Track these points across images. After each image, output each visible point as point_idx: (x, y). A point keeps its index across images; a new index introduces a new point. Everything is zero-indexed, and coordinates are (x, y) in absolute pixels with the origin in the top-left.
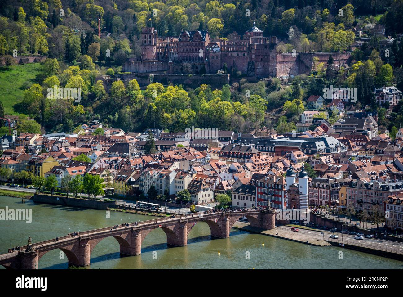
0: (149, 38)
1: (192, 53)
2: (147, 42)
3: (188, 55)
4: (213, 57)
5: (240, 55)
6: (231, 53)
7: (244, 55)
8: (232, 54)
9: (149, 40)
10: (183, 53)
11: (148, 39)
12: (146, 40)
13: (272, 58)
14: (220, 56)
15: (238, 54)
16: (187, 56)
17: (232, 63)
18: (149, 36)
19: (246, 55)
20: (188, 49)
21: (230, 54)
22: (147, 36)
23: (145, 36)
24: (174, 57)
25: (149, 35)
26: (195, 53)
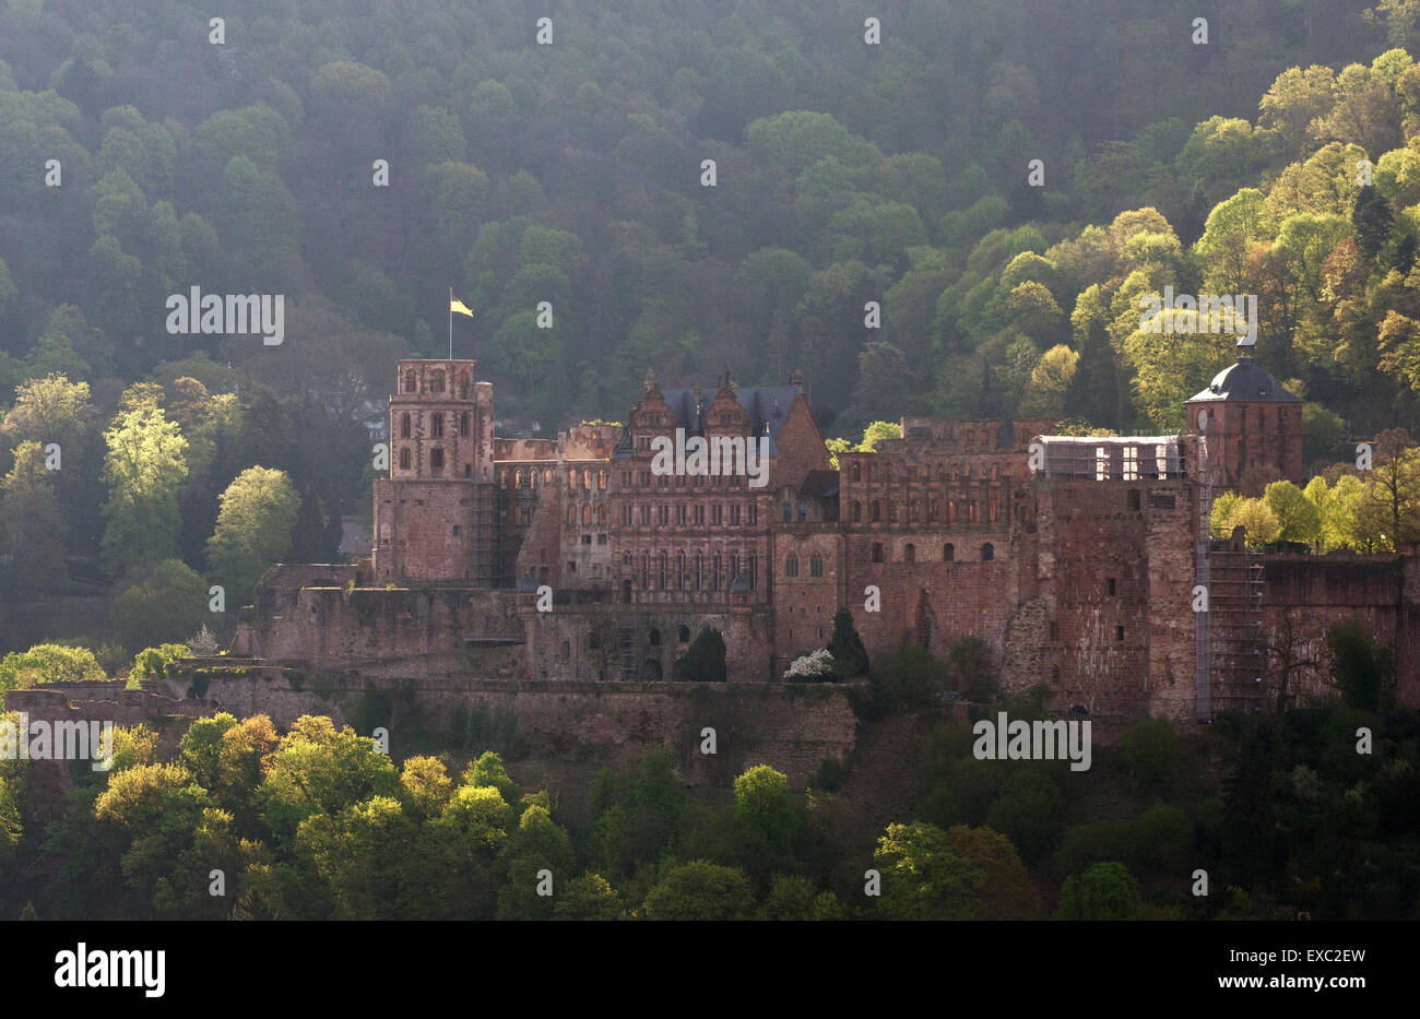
0: (427, 434)
1: (691, 533)
2: (414, 462)
3: (672, 552)
4: (792, 568)
5: (958, 555)
6: (908, 539)
7: (987, 552)
8: (910, 547)
9: (429, 444)
10: (639, 533)
11: (418, 439)
12: (412, 445)
13: (1163, 577)
14: (832, 560)
15: (949, 548)
16: (663, 558)
17: (912, 610)
18: (427, 422)
19: (1000, 553)
20: (672, 510)
21: (898, 545)
22: (414, 418)
23: (406, 419)
24: (593, 560)
25: (427, 415)
26: (709, 534)
